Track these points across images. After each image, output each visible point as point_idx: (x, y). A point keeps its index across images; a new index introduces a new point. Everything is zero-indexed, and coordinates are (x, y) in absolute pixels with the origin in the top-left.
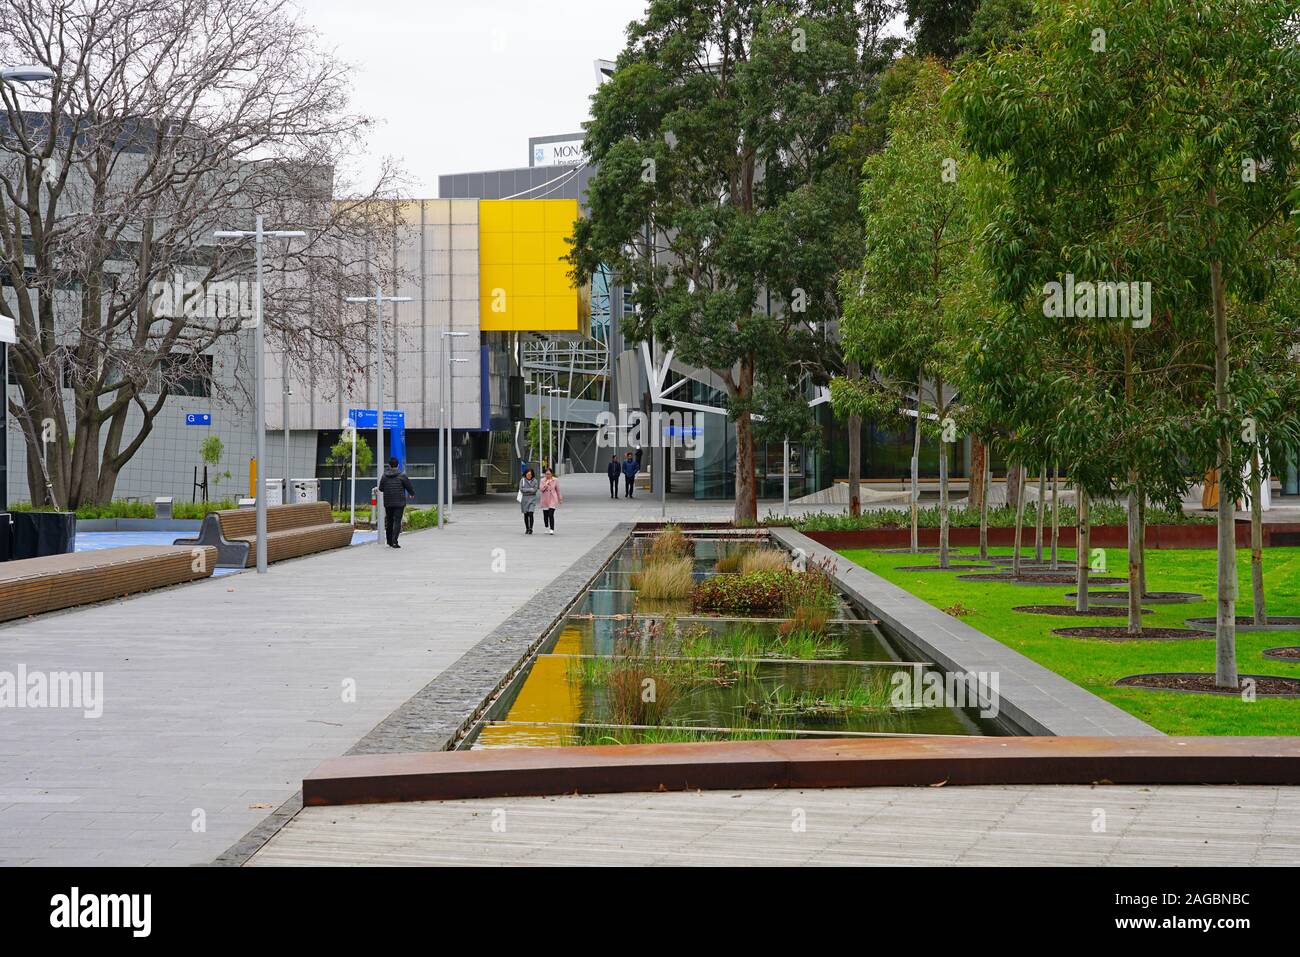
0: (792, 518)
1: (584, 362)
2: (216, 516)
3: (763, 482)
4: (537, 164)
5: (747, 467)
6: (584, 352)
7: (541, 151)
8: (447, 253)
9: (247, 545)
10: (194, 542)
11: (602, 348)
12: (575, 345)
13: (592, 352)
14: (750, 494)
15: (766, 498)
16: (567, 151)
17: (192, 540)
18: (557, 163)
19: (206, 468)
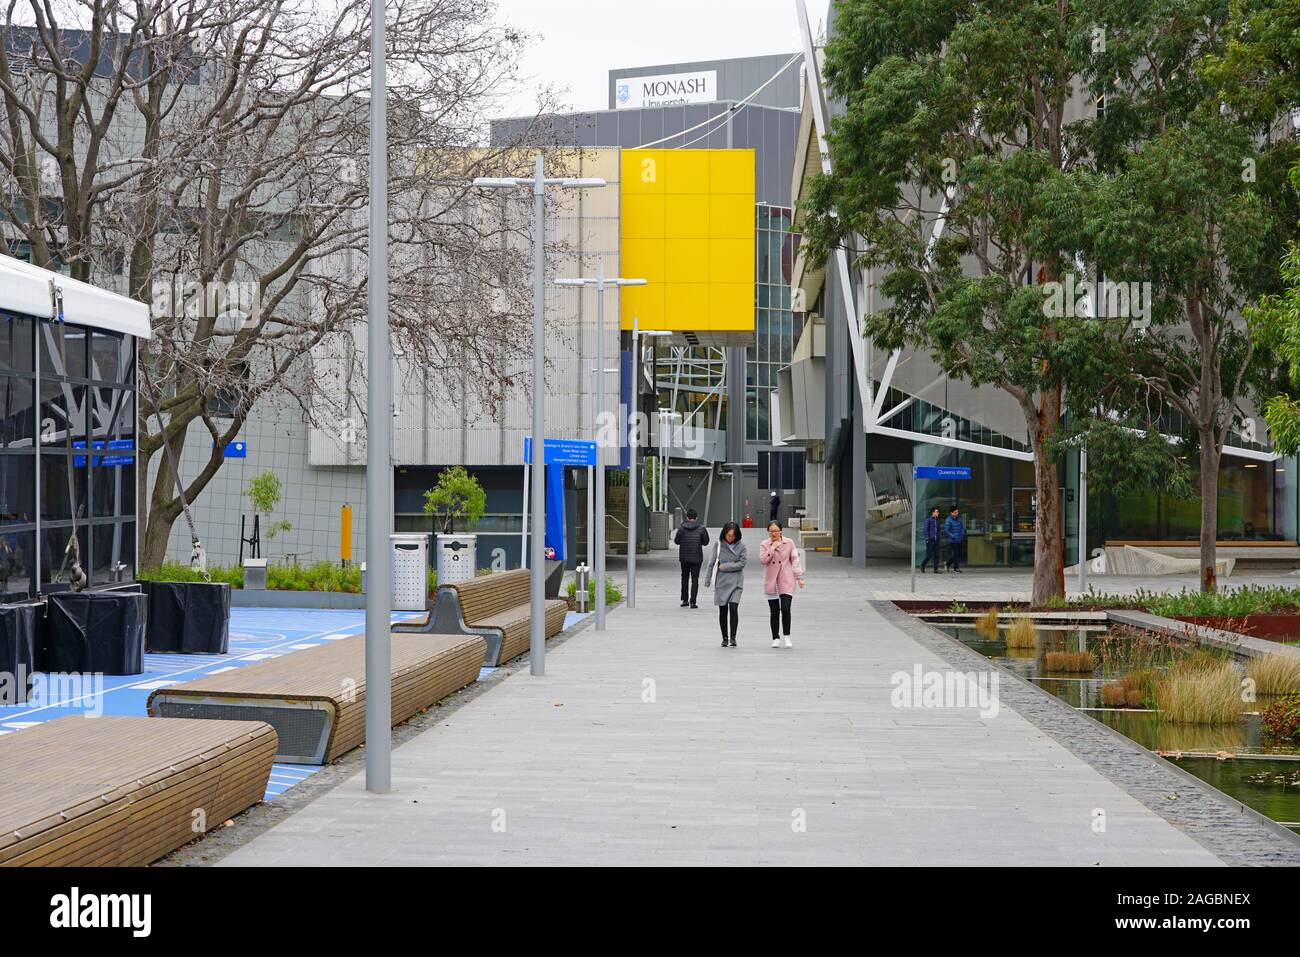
0: (1121, 596)
1: (690, 375)
2: (453, 591)
3: (1006, 544)
4: (620, 106)
5: (1051, 524)
6: (693, 362)
7: (626, 88)
8: (576, 222)
9: (499, 633)
10: (419, 629)
11: (715, 355)
12: (681, 351)
13: (704, 361)
14: (1055, 562)
15: (1011, 565)
16: (661, 89)
17: (417, 625)
18: (647, 105)
19: (257, 517)
